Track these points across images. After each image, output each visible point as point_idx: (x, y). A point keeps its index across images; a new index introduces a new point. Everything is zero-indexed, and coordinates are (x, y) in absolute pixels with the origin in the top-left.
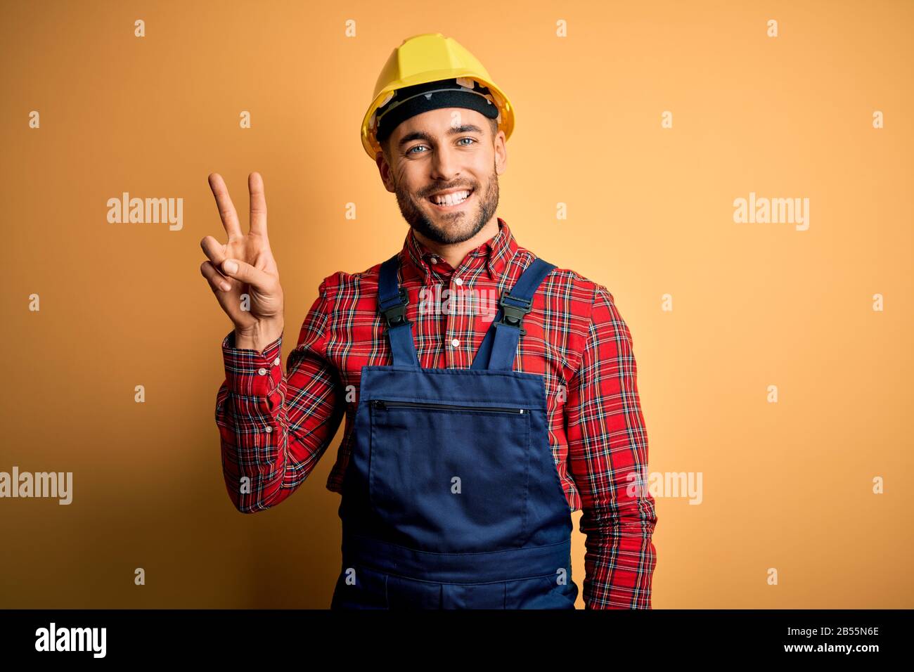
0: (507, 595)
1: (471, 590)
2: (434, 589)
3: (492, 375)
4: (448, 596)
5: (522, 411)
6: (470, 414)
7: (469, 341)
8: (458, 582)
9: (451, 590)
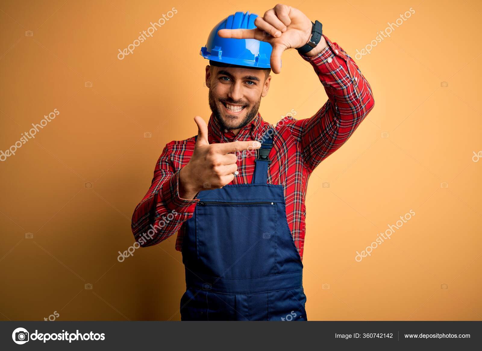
4: (239, 301)
8: (244, 293)
9: (240, 297)
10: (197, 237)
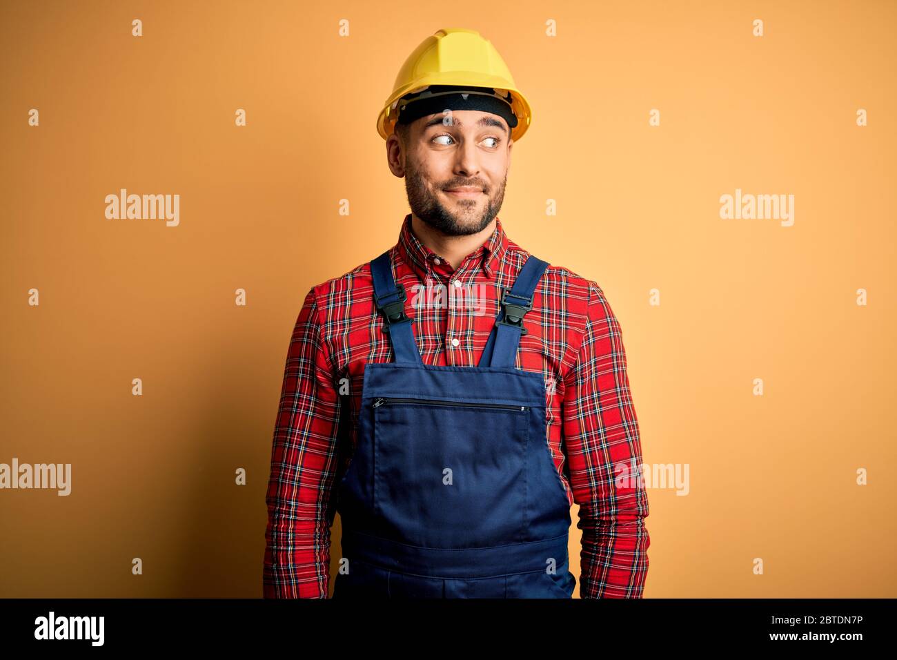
0: (508, 588)
1: (473, 585)
2: (437, 584)
3: (495, 372)
4: (451, 591)
5: (523, 408)
6: (473, 410)
7: (468, 340)
8: (460, 577)
9: (453, 585)
10: (376, 466)
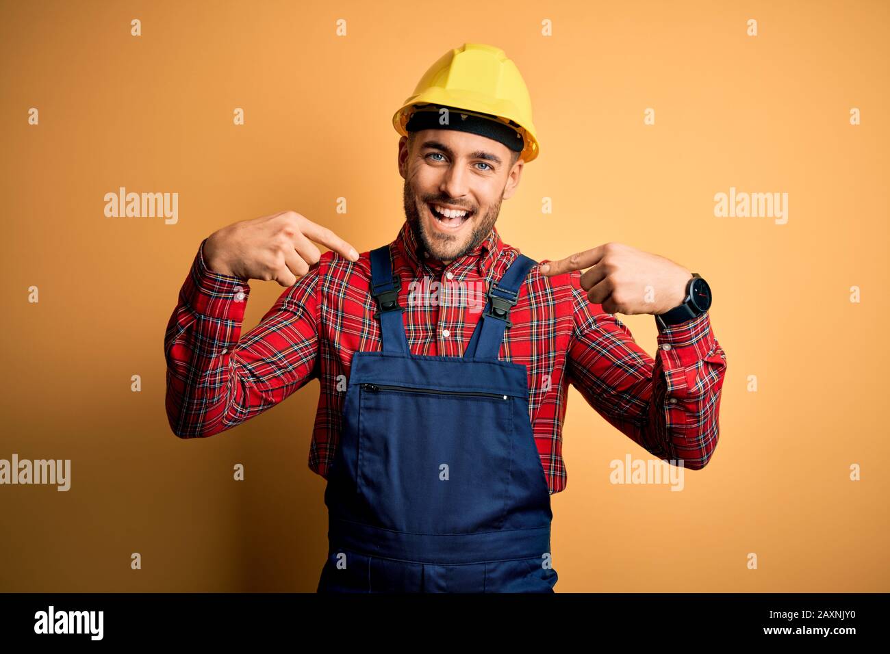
0: (487, 576)
1: (452, 570)
2: (416, 569)
4: (429, 576)
6: (456, 398)
7: (459, 331)
8: (440, 562)
9: (432, 570)
